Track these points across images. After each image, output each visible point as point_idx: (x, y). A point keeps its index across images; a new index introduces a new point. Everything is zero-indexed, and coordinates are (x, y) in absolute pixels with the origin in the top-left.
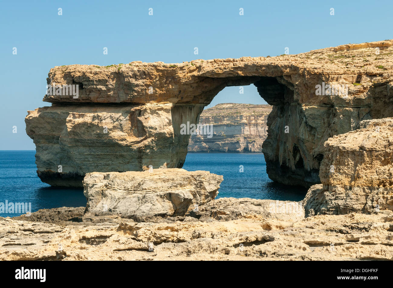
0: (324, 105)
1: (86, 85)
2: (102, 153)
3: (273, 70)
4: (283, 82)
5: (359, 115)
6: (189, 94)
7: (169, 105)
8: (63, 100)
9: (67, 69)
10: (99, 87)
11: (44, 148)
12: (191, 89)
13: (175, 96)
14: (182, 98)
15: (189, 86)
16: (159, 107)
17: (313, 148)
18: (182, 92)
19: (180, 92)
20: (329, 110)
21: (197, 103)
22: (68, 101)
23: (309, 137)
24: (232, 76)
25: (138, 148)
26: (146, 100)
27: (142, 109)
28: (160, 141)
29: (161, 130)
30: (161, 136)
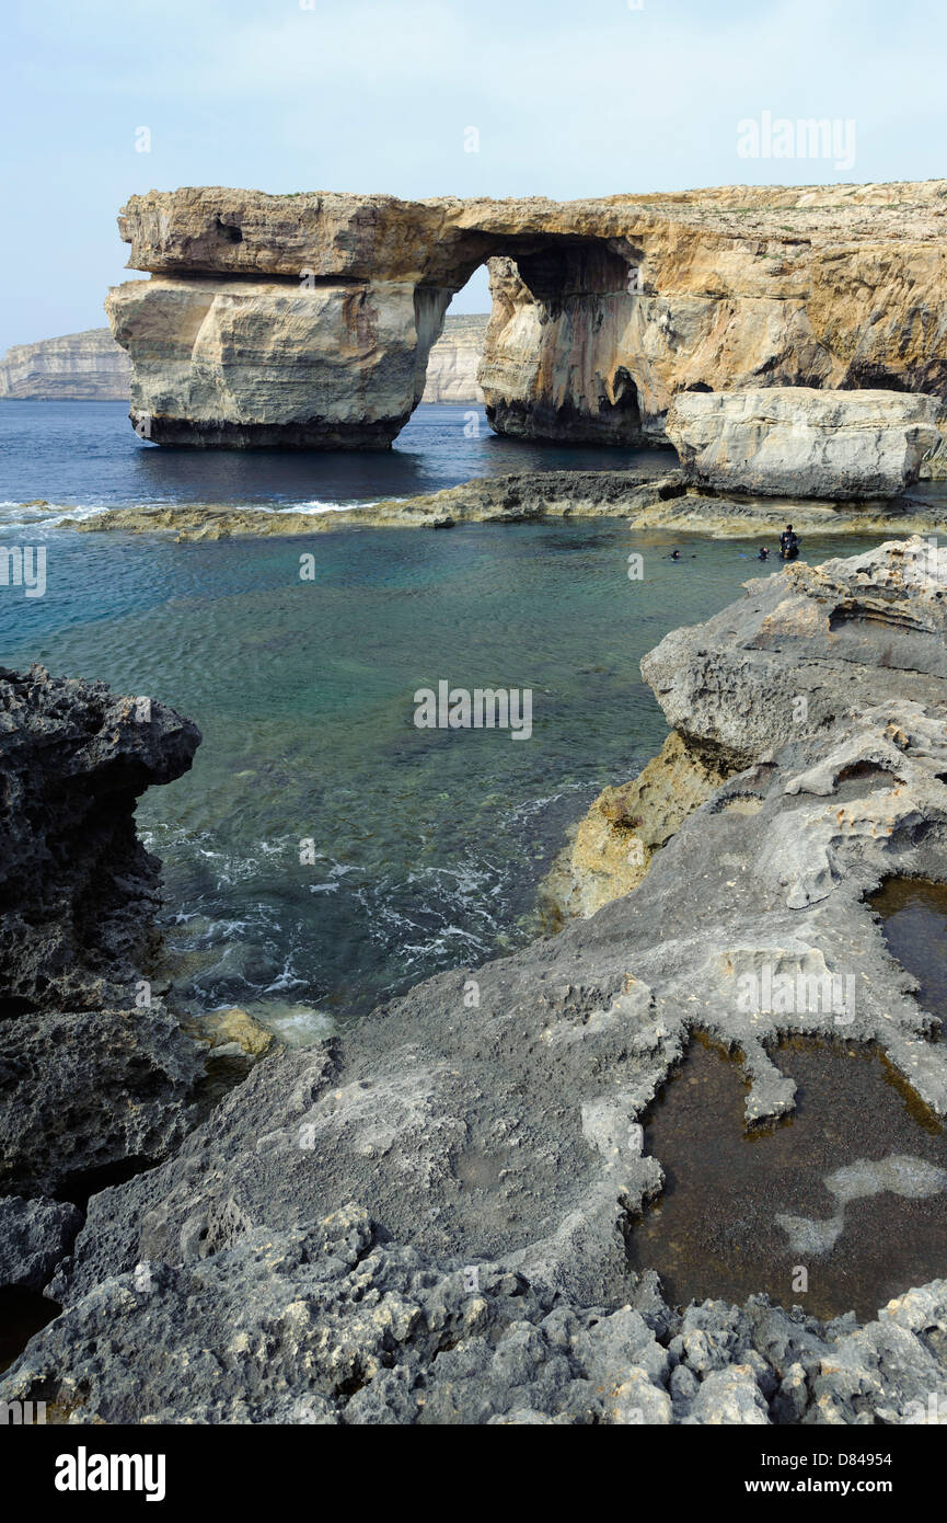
0: (706, 294)
1: (248, 233)
2: (293, 380)
3: (609, 223)
4: (620, 249)
5: (785, 312)
6: (440, 266)
7: (409, 287)
8: (195, 267)
9: (200, 195)
10: (278, 239)
11: (152, 368)
12: (446, 256)
13: (421, 268)
14: (430, 272)
15: (443, 249)
16: (396, 290)
17: (673, 372)
18: (432, 260)
19: (428, 260)
20: (714, 303)
21: (444, 286)
22: (204, 268)
23: (663, 353)
24: (530, 232)
25: (362, 370)
26: (372, 272)
27: (367, 292)
28: (397, 358)
29: (400, 335)
30: (399, 348)
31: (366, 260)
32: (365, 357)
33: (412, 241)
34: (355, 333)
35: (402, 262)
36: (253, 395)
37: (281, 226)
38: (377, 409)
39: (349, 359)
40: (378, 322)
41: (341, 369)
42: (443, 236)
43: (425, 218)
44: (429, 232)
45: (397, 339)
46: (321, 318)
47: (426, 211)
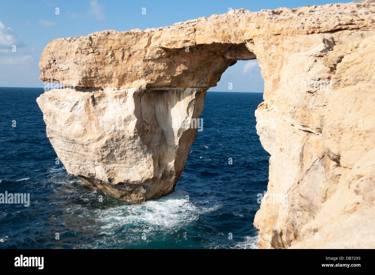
7: (132, 92)
12: (161, 67)
13: (142, 78)
14: (152, 80)
25: (95, 148)
27: (95, 97)
28: (123, 141)
29: (120, 126)
30: (121, 135)
31: (93, 76)
32: (98, 140)
33: (128, 59)
34: (94, 123)
35: (126, 74)
38: (120, 174)
39: (89, 140)
40: (105, 116)
41: (86, 147)
42: (149, 53)
43: (134, 43)
44: (138, 52)
45: (118, 129)
46: (72, 113)
47: (133, 38)
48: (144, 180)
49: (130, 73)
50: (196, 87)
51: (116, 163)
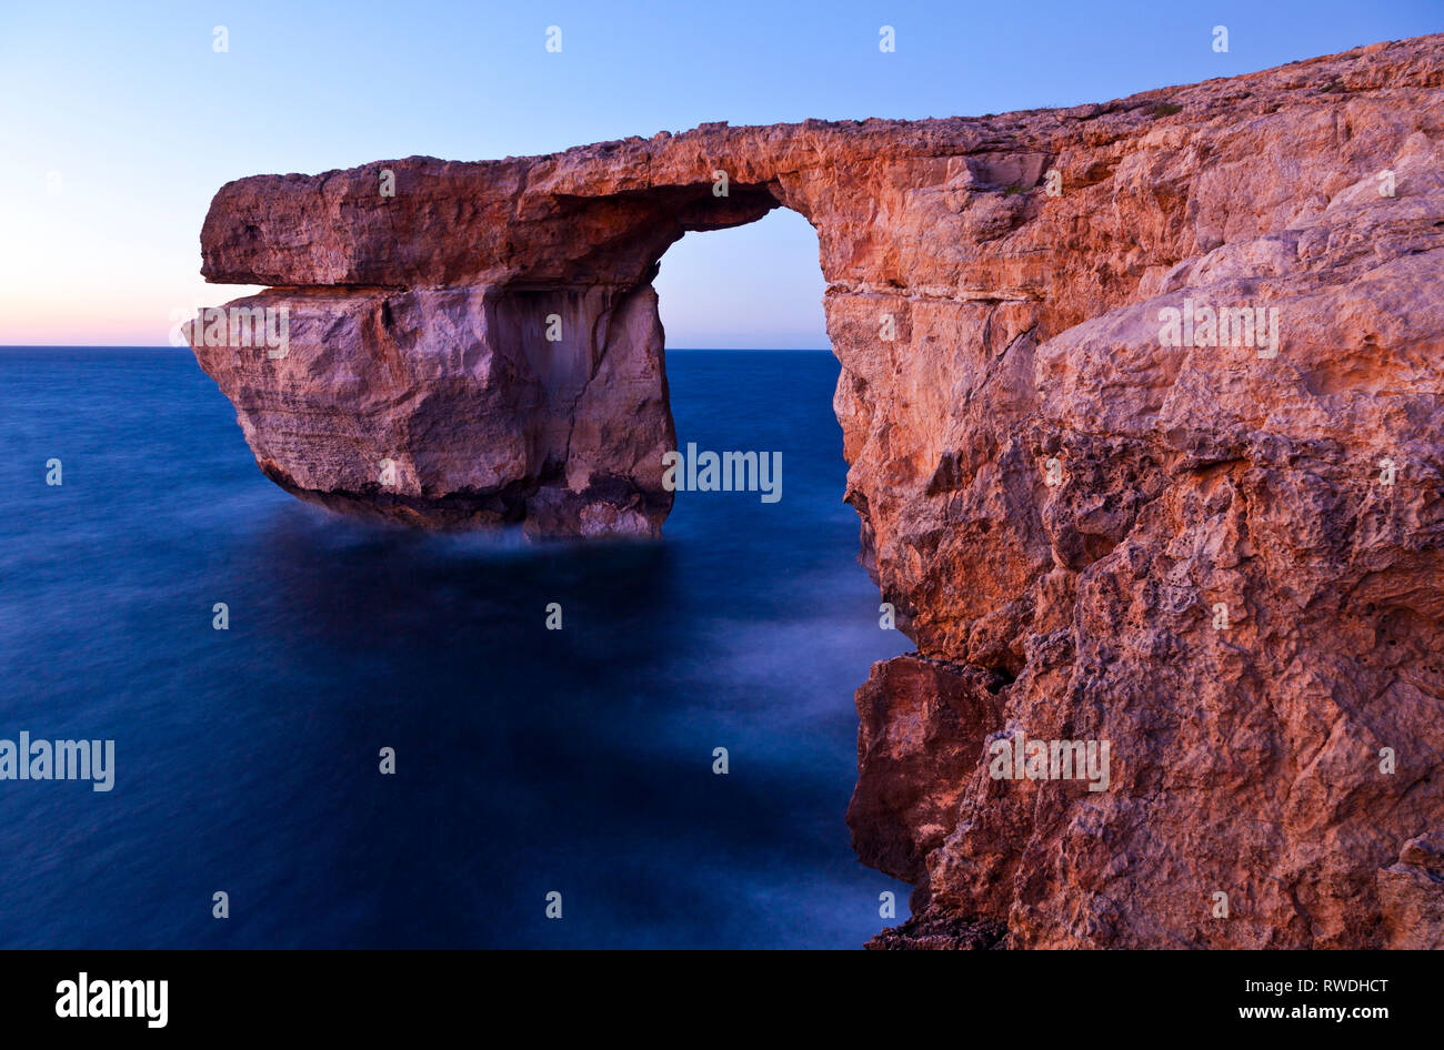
0: (889, 289)
2: (316, 432)
5: (988, 335)
6: (545, 256)
7: (479, 292)
12: (547, 239)
13: (500, 261)
14: (523, 267)
15: (537, 229)
16: (453, 297)
19: (513, 247)
23: (857, 412)
24: (631, 187)
25: (393, 421)
26: (408, 274)
27: (391, 305)
28: (460, 401)
29: (456, 367)
30: (457, 386)
31: (385, 258)
32: (399, 402)
33: (471, 222)
34: (386, 365)
35: (463, 255)
36: (284, 450)
37: (282, 220)
39: (376, 404)
40: (418, 348)
41: (366, 419)
42: (523, 209)
43: (486, 186)
44: (496, 206)
45: (451, 373)
46: (327, 345)
47: (483, 174)
48: (506, 483)
49: (474, 251)
50: (613, 284)
51: (443, 450)
